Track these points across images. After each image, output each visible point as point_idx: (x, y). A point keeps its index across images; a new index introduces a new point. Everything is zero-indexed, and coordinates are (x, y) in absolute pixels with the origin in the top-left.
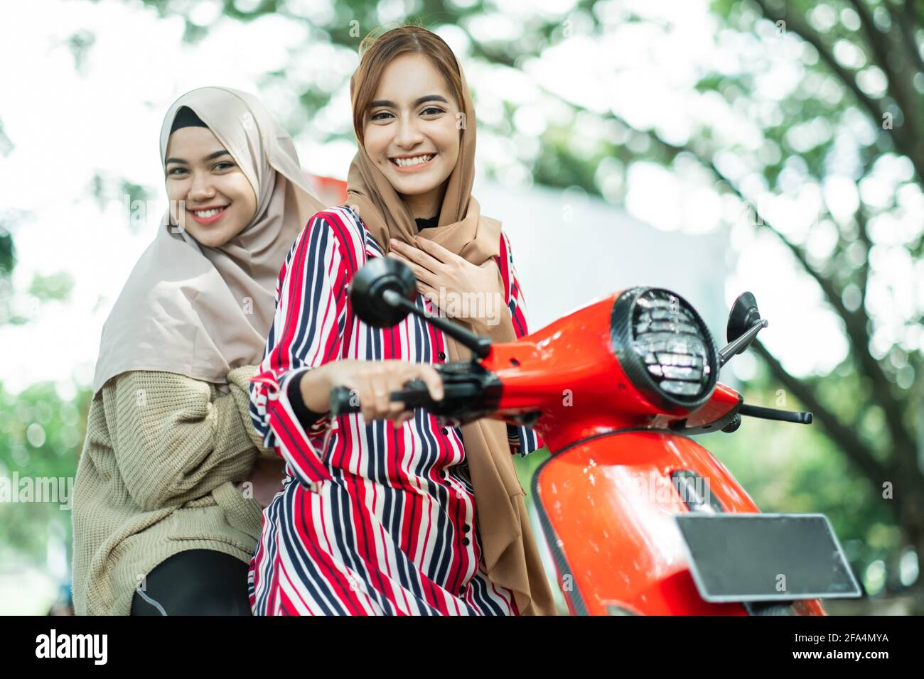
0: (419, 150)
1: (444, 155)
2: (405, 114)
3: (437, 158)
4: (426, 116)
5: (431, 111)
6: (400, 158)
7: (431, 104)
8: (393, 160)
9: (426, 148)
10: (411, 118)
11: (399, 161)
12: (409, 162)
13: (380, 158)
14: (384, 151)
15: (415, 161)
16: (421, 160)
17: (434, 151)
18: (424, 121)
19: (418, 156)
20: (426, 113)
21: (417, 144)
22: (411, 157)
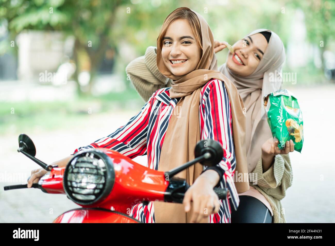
0: (179, 58)
1: (190, 60)
2: (175, 43)
3: (187, 61)
4: (184, 44)
5: (186, 42)
6: (173, 60)
7: (186, 40)
8: (171, 61)
9: (183, 57)
10: (177, 44)
11: (172, 61)
12: (175, 62)
13: (166, 60)
14: (167, 57)
15: (178, 62)
16: (180, 61)
17: (186, 59)
18: (183, 46)
19: (179, 60)
20: (184, 43)
21: (178, 55)
22: (176, 60)
